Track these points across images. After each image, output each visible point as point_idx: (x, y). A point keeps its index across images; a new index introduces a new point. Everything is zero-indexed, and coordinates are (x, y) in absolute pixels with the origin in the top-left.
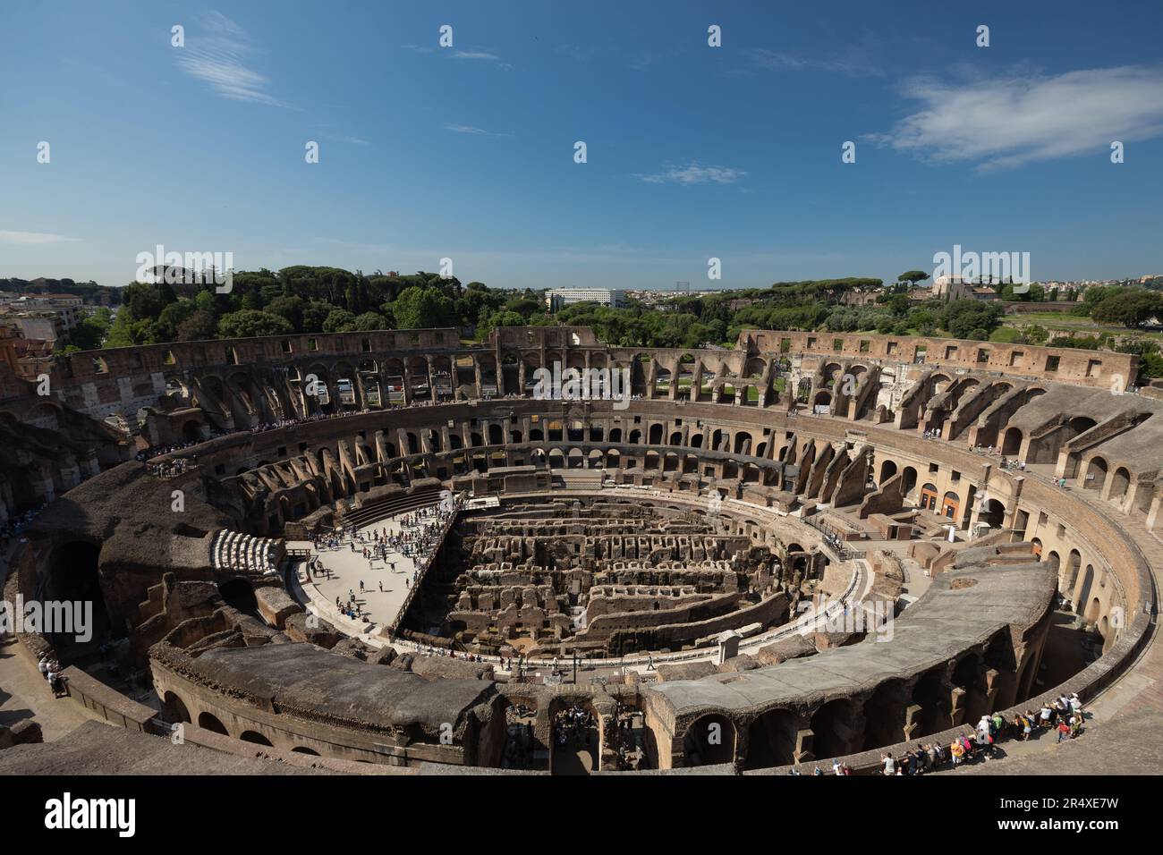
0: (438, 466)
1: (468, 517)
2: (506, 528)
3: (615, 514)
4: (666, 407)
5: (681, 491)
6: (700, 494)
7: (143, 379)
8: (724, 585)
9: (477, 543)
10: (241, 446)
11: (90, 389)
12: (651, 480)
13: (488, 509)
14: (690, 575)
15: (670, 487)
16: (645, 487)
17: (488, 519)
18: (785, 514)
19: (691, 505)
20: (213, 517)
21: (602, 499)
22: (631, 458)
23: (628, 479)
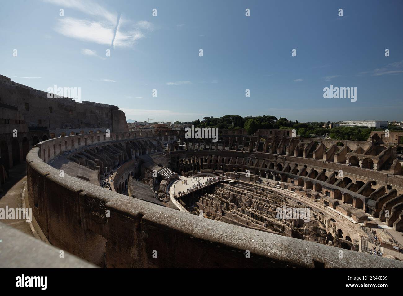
0: (226, 168)
1: (223, 183)
2: (229, 188)
3: (269, 196)
4: (319, 163)
5: (307, 198)
6: (316, 201)
7: (172, 137)
8: (285, 232)
9: (218, 189)
10: (183, 153)
11: (163, 138)
12: (295, 189)
13: (231, 182)
14: (271, 221)
15: (302, 194)
16: (292, 192)
17: (227, 185)
18: (355, 222)
19: (306, 204)
20: (167, 165)
21: (272, 191)
22: (292, 180)
23: (286, 187)
